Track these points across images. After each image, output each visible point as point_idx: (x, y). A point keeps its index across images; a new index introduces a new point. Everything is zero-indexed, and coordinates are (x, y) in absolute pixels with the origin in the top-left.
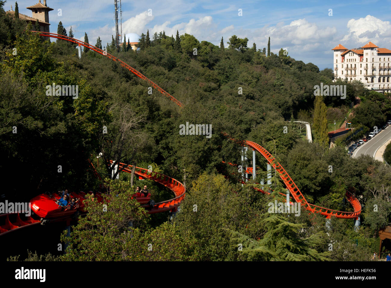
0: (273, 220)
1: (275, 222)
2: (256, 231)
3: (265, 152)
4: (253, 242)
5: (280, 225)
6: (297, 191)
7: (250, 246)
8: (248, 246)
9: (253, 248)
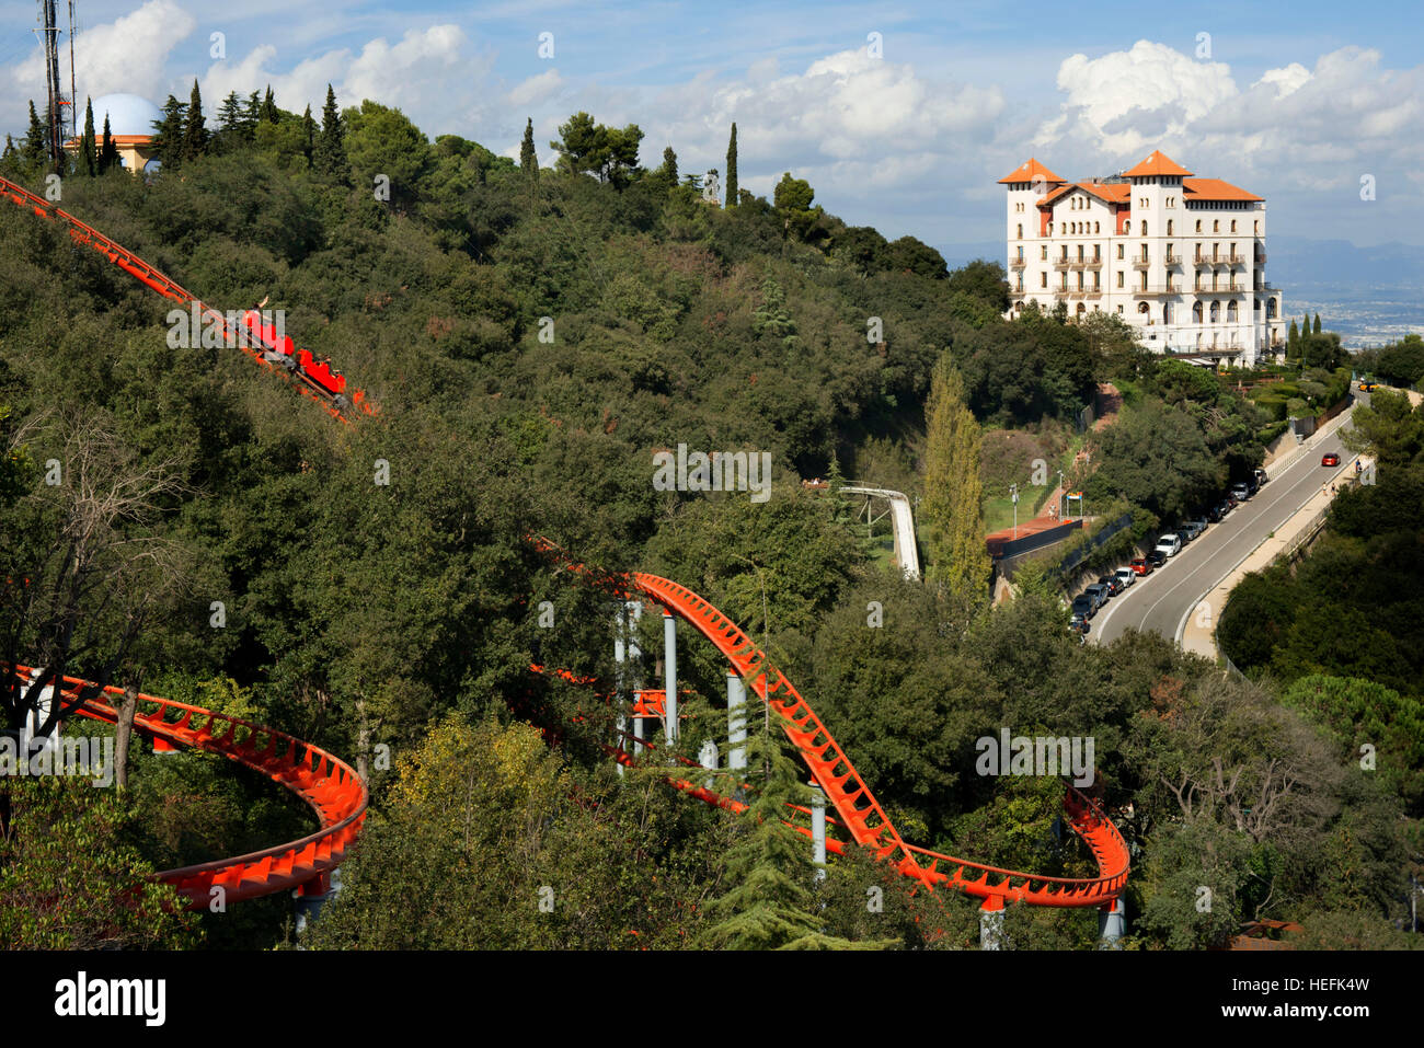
0: (757, 925)
1: (765, 934)
3: (719, 622)
6: (857, 794)
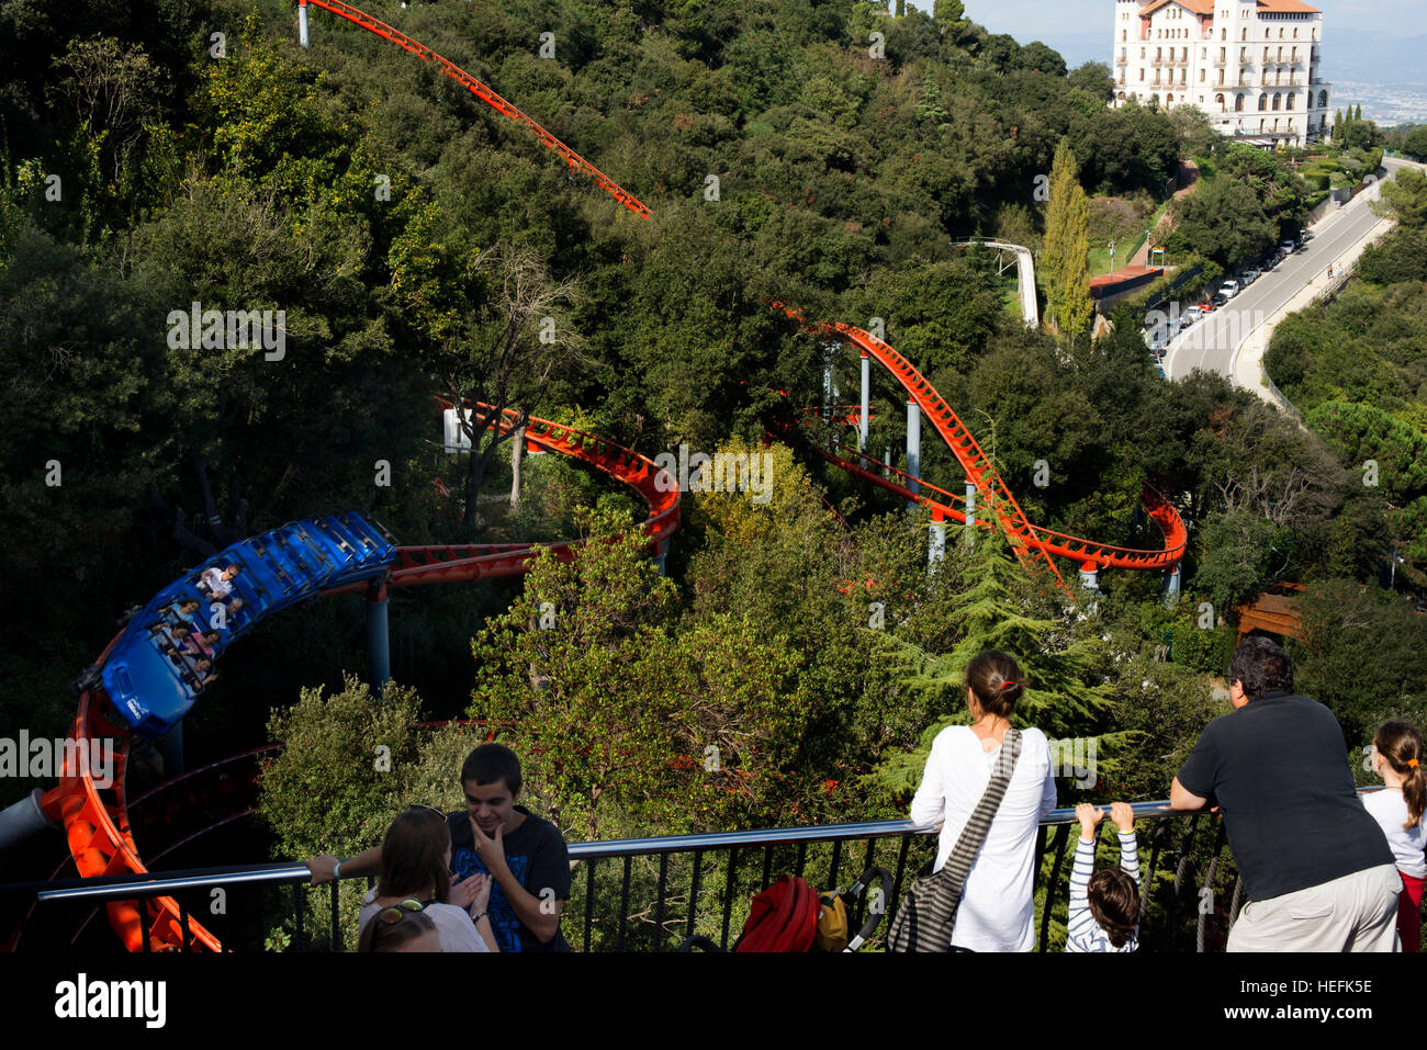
0: (985, 611)
1: (991, 616)
2: (937, 633)
4: (934, 662)
5: (1001, 626)
7: (929, 670)
8: (922, 672)
9: (934, 676)
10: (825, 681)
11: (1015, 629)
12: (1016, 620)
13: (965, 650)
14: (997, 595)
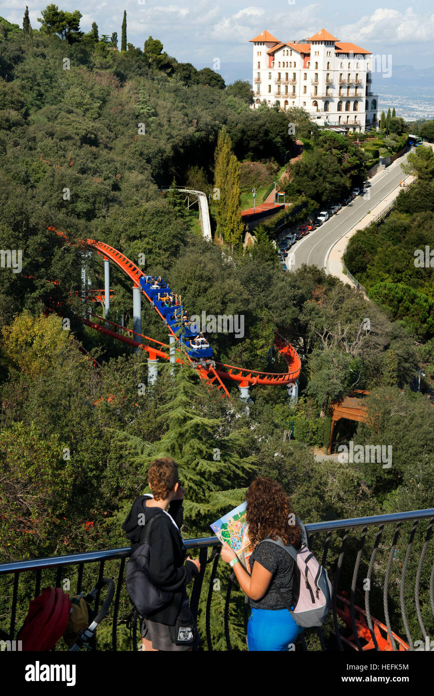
0: (179, 415)
1: (182, 418)
2: (151, 429)
4: (149, 446)
5: (190, 423)
7: (146, 452)
8: (142, 453)
9: (149, 455)
10: (83, 461)
11: (197, 425)
12: (197, 420)
13: (167, 439)
14: (186, 404)
